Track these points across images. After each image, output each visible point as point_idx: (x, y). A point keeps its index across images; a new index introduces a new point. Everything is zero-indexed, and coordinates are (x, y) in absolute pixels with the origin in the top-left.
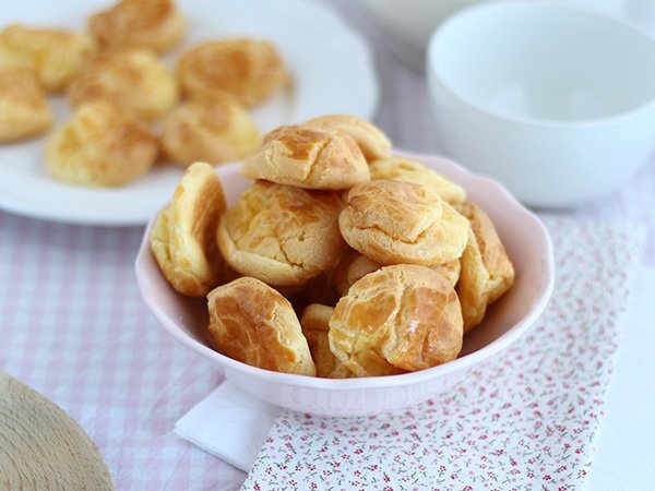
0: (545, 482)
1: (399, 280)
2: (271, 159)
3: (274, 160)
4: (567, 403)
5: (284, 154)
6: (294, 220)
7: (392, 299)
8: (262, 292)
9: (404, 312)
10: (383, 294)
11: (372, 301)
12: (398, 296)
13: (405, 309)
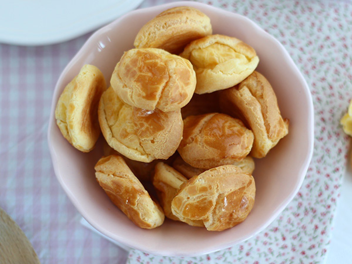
0: (302, 257)
1: (216, 190)
2: (131, 97)
3: (133, 99)
4: (318, 188)
5: (139, 95)
6: (147, 129)
7: (211, 202)
8: (128, 188)
9: (218, 207)
10: (205, 199)
11: (198, 202)
12: (214, 200)
13: (218, 206)
